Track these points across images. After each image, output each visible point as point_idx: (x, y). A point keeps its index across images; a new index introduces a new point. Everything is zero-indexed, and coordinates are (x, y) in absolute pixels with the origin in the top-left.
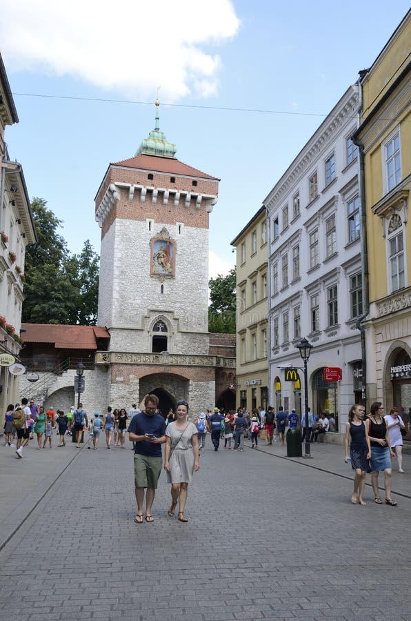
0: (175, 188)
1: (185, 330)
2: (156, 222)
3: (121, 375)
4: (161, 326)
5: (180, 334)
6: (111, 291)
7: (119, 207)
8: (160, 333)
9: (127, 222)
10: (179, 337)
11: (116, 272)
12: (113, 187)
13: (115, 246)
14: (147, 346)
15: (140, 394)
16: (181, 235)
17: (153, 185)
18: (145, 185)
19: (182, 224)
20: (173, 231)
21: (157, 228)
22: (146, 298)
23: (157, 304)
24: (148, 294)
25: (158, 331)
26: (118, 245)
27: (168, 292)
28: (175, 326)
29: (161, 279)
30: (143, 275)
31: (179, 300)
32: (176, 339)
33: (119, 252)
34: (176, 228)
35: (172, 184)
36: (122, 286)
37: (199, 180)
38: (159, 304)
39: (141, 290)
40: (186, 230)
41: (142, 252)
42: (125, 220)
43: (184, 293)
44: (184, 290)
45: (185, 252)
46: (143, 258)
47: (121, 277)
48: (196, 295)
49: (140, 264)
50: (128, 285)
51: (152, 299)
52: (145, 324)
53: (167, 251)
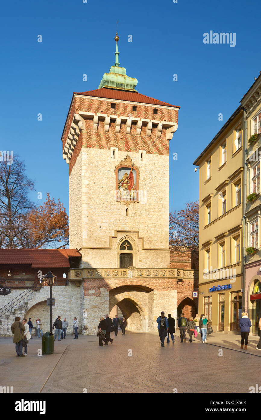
0: (137, 116)
1: (148, 248)
2: (119, 150)
3: (93, 288)
4: (126, 245)
5: (144, 251)
6: (81, 215)
7: (85, 136)
8: (126, 251)
9: (93, 151)
10: (143, 254)
11: (84, 198)
12: (77, 117)
13: (83, 174)
14: (116, 263)
15: (110, 304)
16: (144, 162)
17: (116, 114)
18: (108, 113)
19: (144, 152)
20: (136, 158)
21: (120, 156)
22: (112, 221)
23: (123, 226)
24: (115, 217)
25: (125, 249)
26: (84, 173)
27: (133, 215)
28: (139, 244)
29: (126, 203)
30: (109, 200)
31: (142, 222)
32: (141, 256)
33: (86, 180)
34: (138, 156)
35: (135, 112)
36: (90, 210)
37: (160, 108)
38: (125, 226)
39: (108, 213)
40: (148, 157)
41: (108, 179)
42: (91, 149)
43: (147, 215)
44: (147, 213)
45: (147, 178)
46: (109, 185)
47: (89, 202)
48: (157, 217)
49: (106, 190)
50: (96, 209)
51: (118, 221)
52: (113, 243)
53: (130, 178)
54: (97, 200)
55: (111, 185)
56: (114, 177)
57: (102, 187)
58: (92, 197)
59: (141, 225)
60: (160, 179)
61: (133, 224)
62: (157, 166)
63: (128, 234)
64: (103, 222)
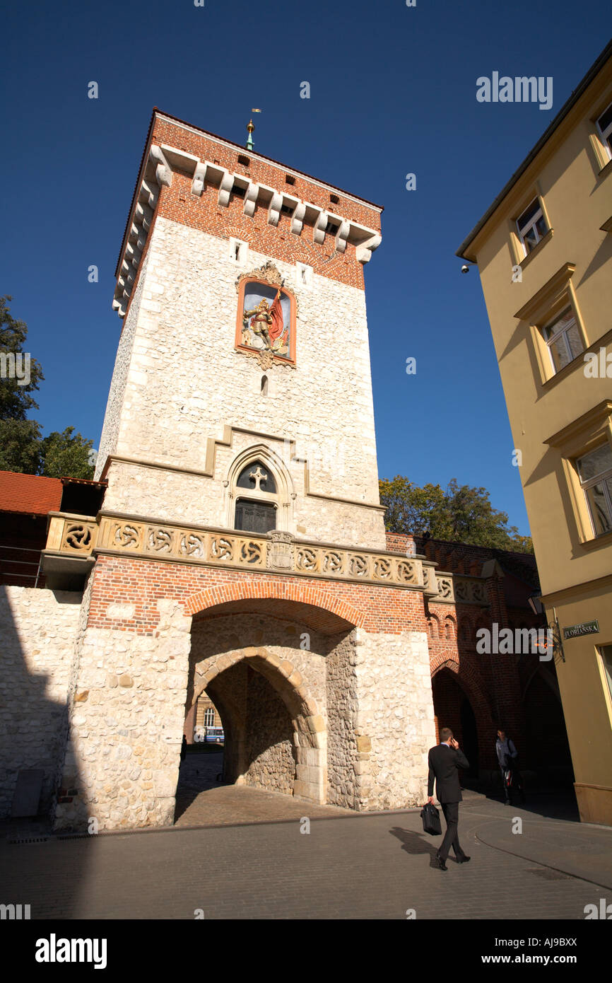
0: (296, 194)
1: (322, 492)
2: (251, 247)
4: (258, 474)
5: (310, 500)
7: (168, 196)
8: (257, 493)
9: (184, 231)
10: (308, 508)
12: (155, 152)
16: (309, 287)
17: (249, 176)
18: (231, 169)
19: (309, 269)
20: (290, 274)
21: (252, 262)
22: (220, 398)
23: (250, 418)
24: (229, 389)
25: (252, 487)
26: (155, 267)
27: (280, 396)
28: (298, 478)
29: (262, 361)
30: (215, 344)
31: (307, 419)
32: (301, 512)
33: (157, 283)
34: (295, 271)
35: (290, 186)
36: (157, 356)
37: (343, 197)
38: (257, 419)
39: (210, 376)
40: (317, 281)
41: (216, 297)
42: (180, 226)
43: (319, 404)
44: (319, 399)
45: (317, 320)
46: (219, 310)
47: (157, 336)
48: (345, 415)
49: (211, 320)
50: (176, 357)
51: (237, 402)
52: (217, 461)
53: (275, 312)
54: (183, 336)
55: (227, 311)
56: (233, 296)
57: (198, 309)
58: (169, 326)
59: (301, 425)
60: (348, 330)
61: (281, 420)
62: (341, 304)
63: (265, 442)
64: (195, 394)
